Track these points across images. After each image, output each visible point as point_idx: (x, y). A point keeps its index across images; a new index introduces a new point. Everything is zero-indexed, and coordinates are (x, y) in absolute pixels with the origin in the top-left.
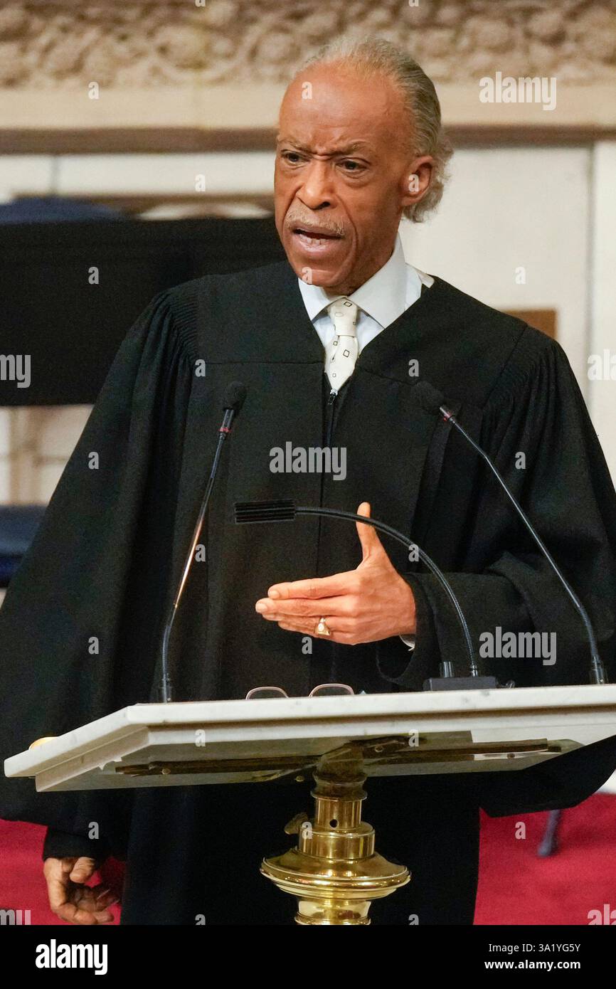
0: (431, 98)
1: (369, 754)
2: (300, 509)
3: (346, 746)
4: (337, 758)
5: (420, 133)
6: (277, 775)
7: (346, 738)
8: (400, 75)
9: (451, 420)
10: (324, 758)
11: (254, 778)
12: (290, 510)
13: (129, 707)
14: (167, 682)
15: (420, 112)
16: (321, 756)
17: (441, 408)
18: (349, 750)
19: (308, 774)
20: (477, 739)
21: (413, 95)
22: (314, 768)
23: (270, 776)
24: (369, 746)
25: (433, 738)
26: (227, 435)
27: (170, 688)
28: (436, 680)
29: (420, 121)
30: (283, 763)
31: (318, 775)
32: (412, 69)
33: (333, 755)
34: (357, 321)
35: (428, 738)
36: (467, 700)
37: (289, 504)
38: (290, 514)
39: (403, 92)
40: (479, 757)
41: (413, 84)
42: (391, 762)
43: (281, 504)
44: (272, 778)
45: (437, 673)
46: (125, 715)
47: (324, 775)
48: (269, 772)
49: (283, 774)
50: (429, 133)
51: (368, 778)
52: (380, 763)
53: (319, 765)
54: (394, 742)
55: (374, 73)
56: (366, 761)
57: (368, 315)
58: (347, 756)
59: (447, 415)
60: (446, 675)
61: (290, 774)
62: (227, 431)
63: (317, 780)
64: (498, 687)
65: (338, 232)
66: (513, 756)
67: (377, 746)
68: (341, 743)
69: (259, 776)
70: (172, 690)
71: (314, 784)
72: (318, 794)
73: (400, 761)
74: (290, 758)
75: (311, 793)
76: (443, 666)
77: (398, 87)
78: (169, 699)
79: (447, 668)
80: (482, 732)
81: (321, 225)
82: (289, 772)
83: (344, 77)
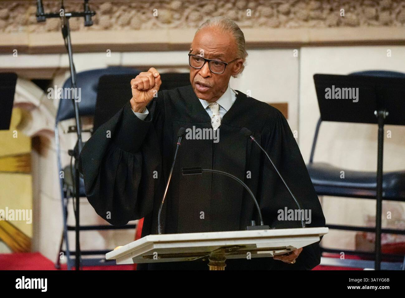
0: (243, 39)
1: (227, 251)
2: (204, 170)
3: (219, 249)
4: (217, 253)
5: (240, 51)
6: (196, 258)
7: (219, 246)
8: (234, 32)
9: (254, 140)
10: (212, 253)
11: (189, 259)
12: (200, 170)
13: (147, 236)
14: (160, 228)
15: (240, 44)
16: (211, 252)
17: (251, 137)
18: (220, 250)
19: (207, 258)
20: (259, 246)
21: (238, 39)
22: (209, 256)
23: (194, 259)
24: (227, 249)
25: (248, 246)
26: (180, 146)
27: (161, 229)
28: (249, 227)
29: (240, 47)
30: (198, 254)
31: (210, 258)
32: (237, 29)
33: (215, 252)
34: (219, 109)
35: (247, 246)
36: (259, 233)
37: (200, 168)
38: (200, 172)
39: (235, 38)
40: (259, 252)
41: (238, 35)
42: (235, 254)
43: (198, 168)
44: (195, 259)
45: (250, 224)
46: (146, 239)
47: (212, 259)
48: (193, 257)
49: (198, 258)
50: (242, 51)
51: (227, 259)
52: (230, 254)
53: (210, 255)
54: (235, 247)
55: (226, 32)
56: (226, 254)
57: (222, 107)
58: (220, 252)
59: (253, 139)
60: (253, 225)
61: (200, 258)
62: (180, 144)
63: (210, 260)
64: (270, 229)
65: (210, 85)
66: (275, 252)
67: (229, 249)
68: (218, 248)
69: (190, 259)
70: (162, 230)
71: (209, 262)
72: (210, 265)
73: (237, 254)
74: (200, 253)
75: (208, 264)
76: (251, 222)
77: (233, 36)
78: (161, 233)
79: (253, 223)
80: (260, 244)
81: (205, 83)
82: (200, 257)
83: (216, 33)
